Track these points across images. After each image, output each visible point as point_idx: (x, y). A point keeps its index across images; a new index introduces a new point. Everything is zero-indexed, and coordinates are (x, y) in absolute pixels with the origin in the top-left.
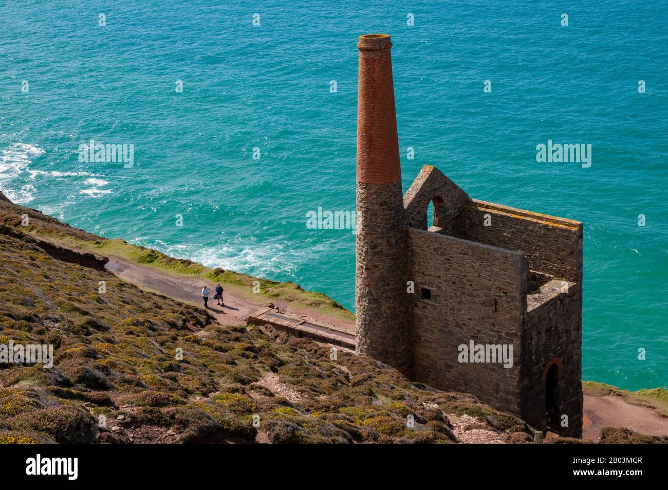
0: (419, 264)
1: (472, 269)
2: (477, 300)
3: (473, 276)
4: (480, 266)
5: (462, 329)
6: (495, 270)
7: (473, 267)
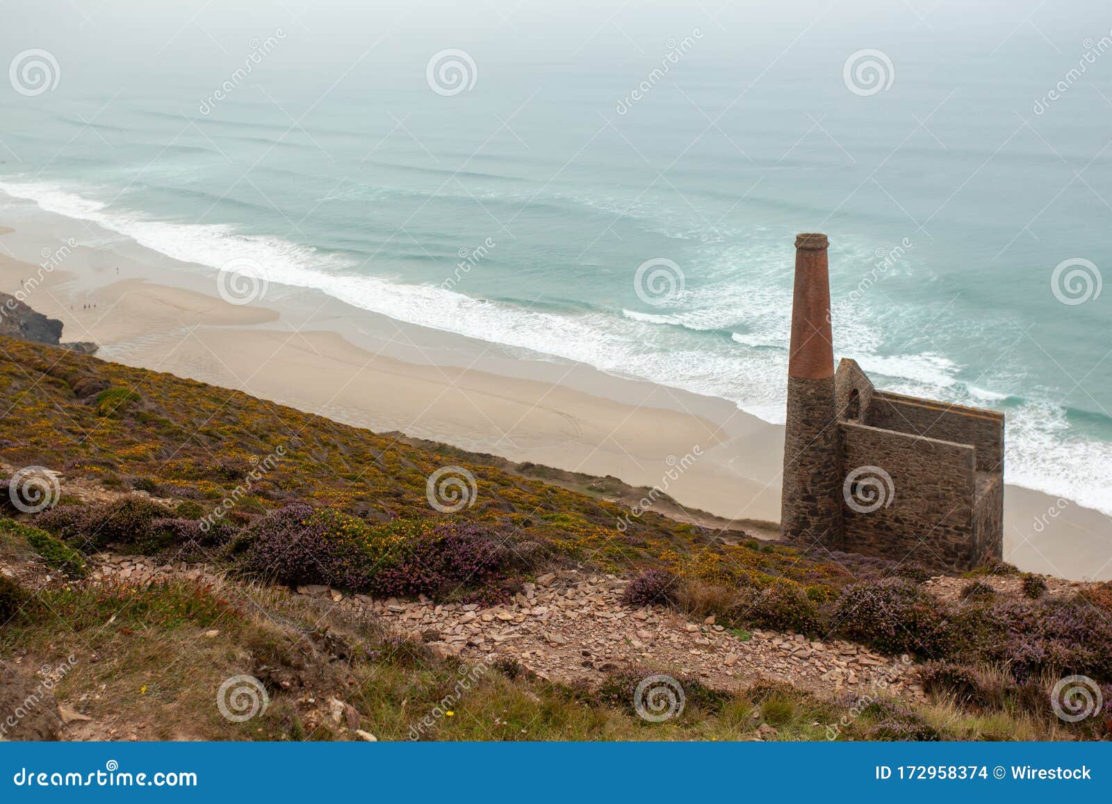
0: (852, 459)
1: (915, 464)
2: (921, 494)
3: (917, 471)
4: (926, 459)
5: (903, 524)
6: (943, 463)
7: (917, 461)
